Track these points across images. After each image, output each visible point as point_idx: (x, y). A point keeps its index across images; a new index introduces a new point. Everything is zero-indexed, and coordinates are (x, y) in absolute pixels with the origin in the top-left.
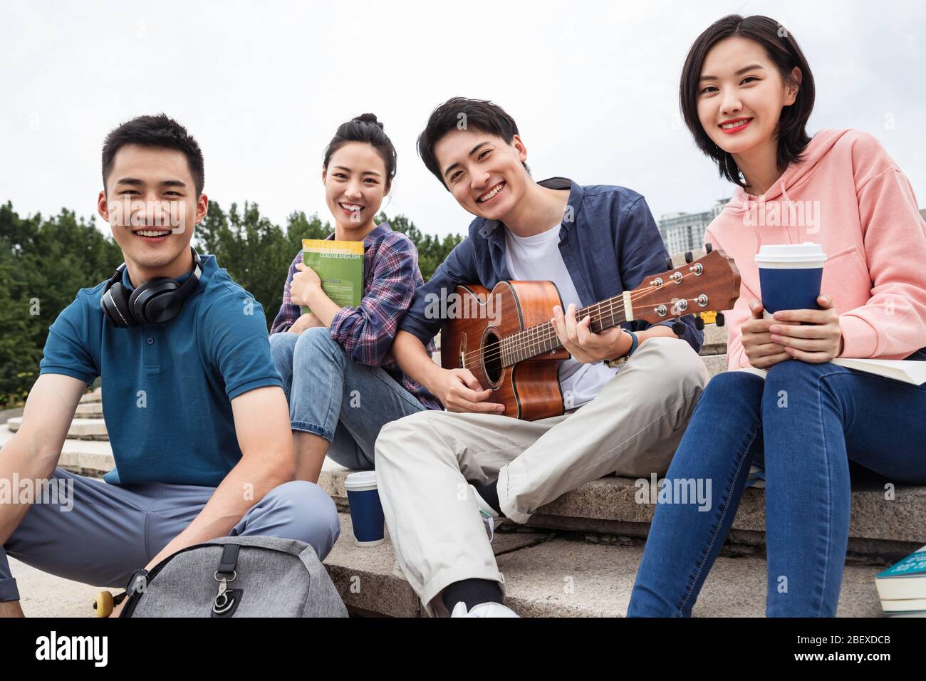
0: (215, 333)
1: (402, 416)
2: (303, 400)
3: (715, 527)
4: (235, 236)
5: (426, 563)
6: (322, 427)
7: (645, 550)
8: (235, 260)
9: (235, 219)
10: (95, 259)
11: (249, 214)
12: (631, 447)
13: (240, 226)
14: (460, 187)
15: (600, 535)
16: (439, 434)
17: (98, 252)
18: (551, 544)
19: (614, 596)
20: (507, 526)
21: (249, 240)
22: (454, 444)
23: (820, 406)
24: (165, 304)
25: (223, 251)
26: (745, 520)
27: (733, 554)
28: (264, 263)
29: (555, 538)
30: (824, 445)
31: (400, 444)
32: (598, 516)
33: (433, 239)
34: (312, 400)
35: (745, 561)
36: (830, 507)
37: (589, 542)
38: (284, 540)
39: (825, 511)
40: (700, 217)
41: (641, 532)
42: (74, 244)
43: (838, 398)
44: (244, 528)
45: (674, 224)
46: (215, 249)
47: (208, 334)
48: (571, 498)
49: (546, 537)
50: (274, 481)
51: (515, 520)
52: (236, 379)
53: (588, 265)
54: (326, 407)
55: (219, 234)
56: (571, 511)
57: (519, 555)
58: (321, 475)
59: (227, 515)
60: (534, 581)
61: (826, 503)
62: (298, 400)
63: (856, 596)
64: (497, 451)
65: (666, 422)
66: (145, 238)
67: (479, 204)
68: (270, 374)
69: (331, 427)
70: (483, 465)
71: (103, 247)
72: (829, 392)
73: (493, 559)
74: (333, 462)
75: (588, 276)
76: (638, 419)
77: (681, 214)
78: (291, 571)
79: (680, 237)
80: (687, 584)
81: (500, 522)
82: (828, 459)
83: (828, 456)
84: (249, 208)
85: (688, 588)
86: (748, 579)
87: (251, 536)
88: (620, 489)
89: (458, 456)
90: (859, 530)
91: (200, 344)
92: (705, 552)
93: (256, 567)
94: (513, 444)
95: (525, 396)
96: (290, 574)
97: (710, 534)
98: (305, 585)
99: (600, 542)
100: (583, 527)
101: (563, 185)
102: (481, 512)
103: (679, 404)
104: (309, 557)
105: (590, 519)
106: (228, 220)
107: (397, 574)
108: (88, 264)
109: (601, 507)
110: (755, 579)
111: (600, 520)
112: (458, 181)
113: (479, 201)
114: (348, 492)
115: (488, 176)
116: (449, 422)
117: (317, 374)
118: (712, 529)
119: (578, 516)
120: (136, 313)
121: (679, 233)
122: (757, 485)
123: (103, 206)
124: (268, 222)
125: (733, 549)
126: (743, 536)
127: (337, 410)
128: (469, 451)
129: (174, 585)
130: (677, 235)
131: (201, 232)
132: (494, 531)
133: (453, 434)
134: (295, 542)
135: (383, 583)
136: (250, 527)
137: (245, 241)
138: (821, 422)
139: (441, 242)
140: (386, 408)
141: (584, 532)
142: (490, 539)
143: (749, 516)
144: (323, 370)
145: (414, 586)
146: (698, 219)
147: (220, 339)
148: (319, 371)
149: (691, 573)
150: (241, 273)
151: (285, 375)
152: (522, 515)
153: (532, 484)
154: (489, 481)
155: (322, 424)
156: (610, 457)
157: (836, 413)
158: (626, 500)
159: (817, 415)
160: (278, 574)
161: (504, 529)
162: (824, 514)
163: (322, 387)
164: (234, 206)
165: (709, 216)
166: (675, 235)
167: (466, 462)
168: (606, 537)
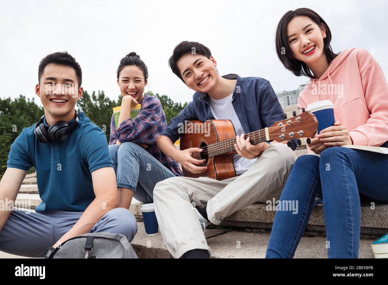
0: (85, 144)
1: (165, 179)
2: (122, 173)
3: (302, 222)
4: (94, 105)
5: (176, 242)
6: (131, 185)
7: (271, 235)
8: (95, 115)
9: (94, 98)
10: (34, 116)
11: (100, 96)
12: (264, 191)
13: (97, 101)
14: (190, 80)
15: (251, 229)
16: (181, 186)
17: (36, 113)
18: (231, 233)
19: (258, 255)
20: (212, 225)
21: (101, 107)
22: (188, 190)
23: (344, 166)
24: (63, 133)
25: (89, 111)
26: (314, 220)
27: (309, 235)
28: (107, 116)
29: (232, 230)
30: (348, 183)
31: (164, 191)
32: (251, 220)
33: (179, 105)
34: (126, 174)
35: (315, 238)
36: (352, 210)
37: (247, 232)
38: (113, 234)
39: (350, 212)
40: (292, 92)
41: (269, 227)
42: (26, 110)
43: (352, 163)
44: (96, 229)
45: (281, 96)
46: (86, 111)
47: (82, 145)
48: (239, 213)
49: (228, 230)
50: (109, 208)
51: (214, 223)
52: (93, 163)
53: (245, 111)
54: (132, 176)
55: (87, 104)
56: (239, 218)
57: (217, 238)
58: (131, 206)
59: (89, 223)
60: (223, 249)
61: (350, 208)
62: (120, 173)
63: (363, 252)
64: (206, 193)
65: (279, 180)
66: (56, 103)
67: (199, 86)
68: (108, 162)
69: (135, 185)
70: (200, 199)
71: (38, 111)
72: (348, 160)
73: (205, 240)
74: (136, 200)
75: (245, 116)
76: (267, 179)
77: (284, 91)
78: (117, 247)
79: (284, 101)
80: (290, 248)
81: (208, 224)
82: (350, 189)
83: (349, 188)
84: (100, 93)
85: (291, 249)
86: (316, 246)
87: (99, 233)
88: (260, 209)
89: (189, 195)
90: (364, 224)
91: (78, 150)
92: (298, 233)
93: (101, 246)
94: (214, 190)
95: (219, 170)
96: (116, 249)
97: (299, 225)
98: (122, 254)
99: (252, 232)
100: (244, 225)
101: (234, 78)
102: (200, 220)
103: (284, 172)
104: (124, 241)
105: (247, 222)
106: (91, 99)
107: (163, 247)
108: (31, 118)
109: (252, 217)
110: (319, 246)
111: (252, 222)
112: (189, 77)
113: (199, 85)
114: (142, 212)
115: (202, 73)
116: (186, 181)
117: (128, 162)
118: (300, 223)
119: (242, 221)
120: (51, 136)
121: (284, 100)
122: (319, 205)
123: (38, 90)
124: (108, 99)
125: (309, 233)
126: (314, 228)
127: (137, 178)
128: (194, 193)
129: (65, 255)
130: (283, 100)
131: (80, 104)
132: (206, 228)
133: (187, 186)
134: (118, 235)
135: (158, 252)
136: (99, 228)
137: (99, 107)
138: (345, 173)
139: (182, 106)
140: (158, 176)
141: (244, 227)
142: (204, 232)
143: (316, 219)
144: (130, 160)
145: (171, 253)
146: (292, 93)
147: (87, 147)
148: (129, 161)
149: (292, 243)
150: (97, 121)
151: (114, 163)
152: (217, 221)
153: (222, 208)
154: (203, 206)
155: (131, 183)
156: (255, 196)
157: (351, 169)
158: (263, 213)
159: (343, 170)
160: (111, 249)
161: (210, 227)
162: (350, 213)
163: (130, 168)
164: (94, 92)
165: (296, 92)
166: (282, 100)
167: (193, 198)
168: (254, 230)
